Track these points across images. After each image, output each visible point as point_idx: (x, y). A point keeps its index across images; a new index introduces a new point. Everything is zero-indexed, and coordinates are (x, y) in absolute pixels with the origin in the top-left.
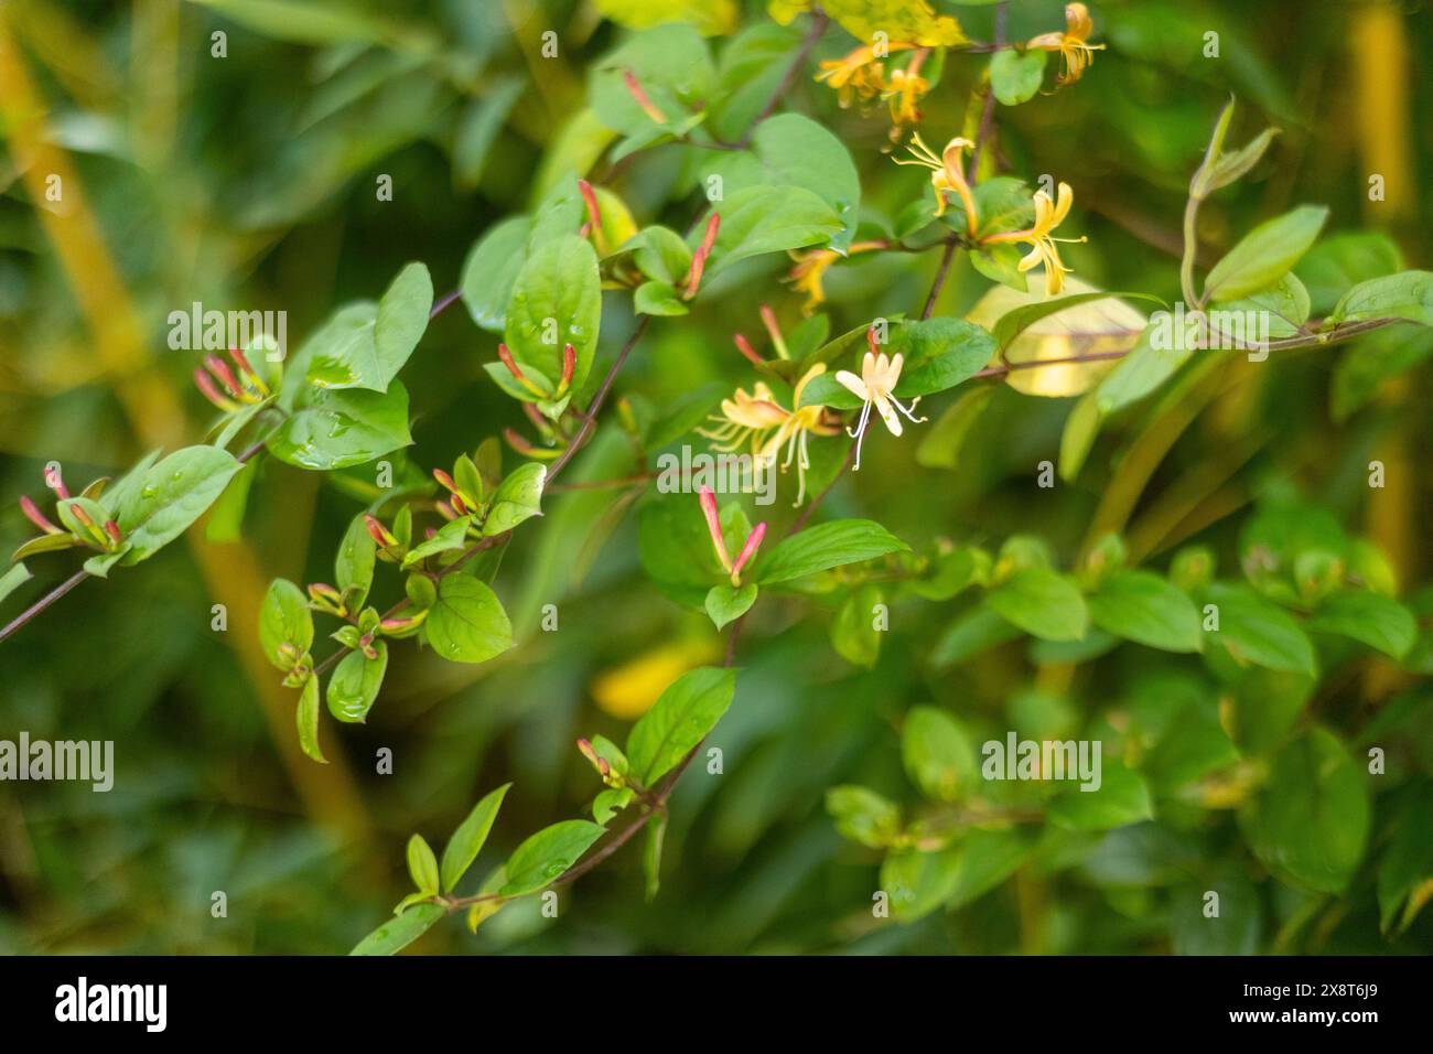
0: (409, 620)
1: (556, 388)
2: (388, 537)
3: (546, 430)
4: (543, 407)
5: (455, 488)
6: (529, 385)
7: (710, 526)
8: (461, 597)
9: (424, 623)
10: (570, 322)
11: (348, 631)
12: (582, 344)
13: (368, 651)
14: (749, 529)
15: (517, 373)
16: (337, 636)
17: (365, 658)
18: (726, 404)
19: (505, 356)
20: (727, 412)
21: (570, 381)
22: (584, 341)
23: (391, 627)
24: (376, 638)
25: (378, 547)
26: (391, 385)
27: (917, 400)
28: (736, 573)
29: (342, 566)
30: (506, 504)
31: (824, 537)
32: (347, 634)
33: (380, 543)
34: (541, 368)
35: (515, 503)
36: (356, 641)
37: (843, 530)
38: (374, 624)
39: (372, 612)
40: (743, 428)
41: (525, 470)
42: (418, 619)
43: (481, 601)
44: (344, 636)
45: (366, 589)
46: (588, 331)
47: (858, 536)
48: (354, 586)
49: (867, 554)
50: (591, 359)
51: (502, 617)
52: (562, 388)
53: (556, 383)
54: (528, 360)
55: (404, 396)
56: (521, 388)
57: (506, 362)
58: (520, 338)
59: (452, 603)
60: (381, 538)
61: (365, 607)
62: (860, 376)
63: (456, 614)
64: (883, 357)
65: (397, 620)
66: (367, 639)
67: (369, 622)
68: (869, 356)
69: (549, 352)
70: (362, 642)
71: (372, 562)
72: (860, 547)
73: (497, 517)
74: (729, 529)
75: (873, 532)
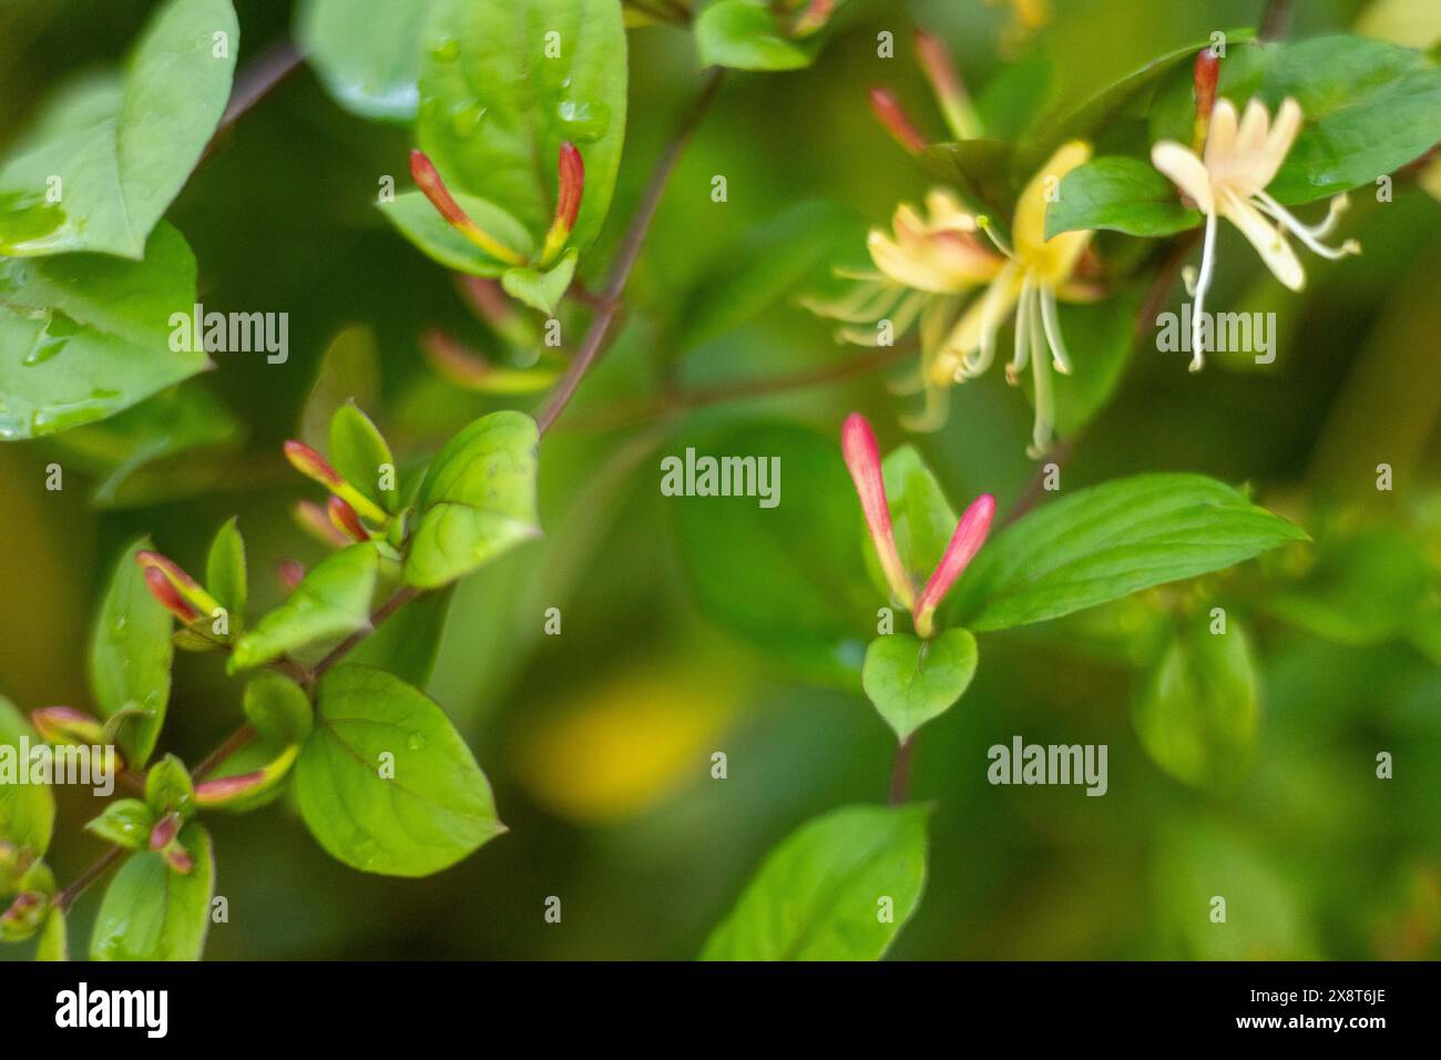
0: (255, 775)
1: (540, 242)
2: (196, 596)
3: (514, 330)
4: (514, 283)
5: (334, 477)
6: (480, 238)
7: (866, 506)
8: (369, 722)
9: (288, 776)
10: (559, 94)
11: (121, 813)
12: (588, 141)
13: (172, 854)
14: (951, 520)
15: (452, 214)
16: (99, 826)
17: (167, 871)
18: (876, 239)
19: (427, 178)
20: (880, 260)
21: (571, 224)
22: (593, 134)
23: (220, 793)
24: (188, 823)
25: (178, 625)
26: (152, 240)
27: (1340, 203)
28: (929, 609)
29: (103, 660)
30: (454, 509)
31: (1104, 519)
32: (122, 819)
33: (181, 616)
34: (503, 200)
35: (469, 505)
36: (143, 832)
37: (1146, 500)
38: (183, 793)
39: (174, 767)
40: (909, 292)
41: (487, 429)
42: (275, 770)
43: (413, 733)
44: (117, 824)
45: (158, 713)
46: (599, 109)
47: (1185, 514)
48: (130, 707)
49: (1220, 554)
50: (612, 172)
51: (465, 767)
52: (555, 239)
53: (538, 231)
54: (472, 184)
55: (187, 261)
56: (463, 247)
57: (427, 191)
58: (452, 138)
59: (348, 735)
60: (179, 603)
61: (156, 757)
62: (1202, 157)
63: (362, 761)
64: (1256, 110)
65: (229, 780)
66: (166, 828)
67: (167, 785)
68: (1224, 109)
69: (516, 164)
70: (157, 838)
71: (164, 652)
72: (1198, 540)
73: (438, 545)
74: (902, 508)
75: (1215, 502)
